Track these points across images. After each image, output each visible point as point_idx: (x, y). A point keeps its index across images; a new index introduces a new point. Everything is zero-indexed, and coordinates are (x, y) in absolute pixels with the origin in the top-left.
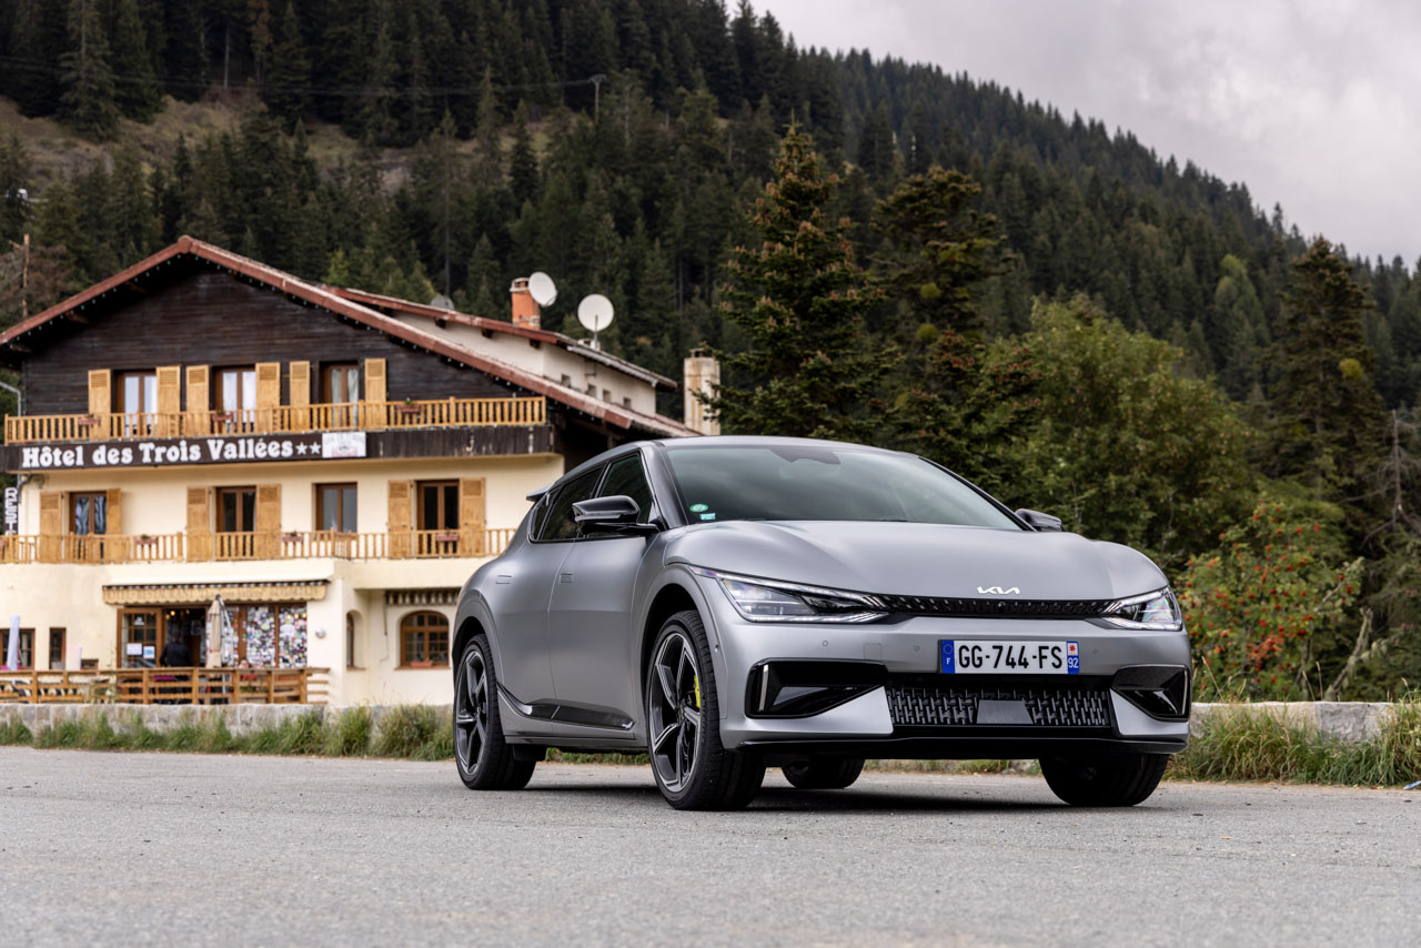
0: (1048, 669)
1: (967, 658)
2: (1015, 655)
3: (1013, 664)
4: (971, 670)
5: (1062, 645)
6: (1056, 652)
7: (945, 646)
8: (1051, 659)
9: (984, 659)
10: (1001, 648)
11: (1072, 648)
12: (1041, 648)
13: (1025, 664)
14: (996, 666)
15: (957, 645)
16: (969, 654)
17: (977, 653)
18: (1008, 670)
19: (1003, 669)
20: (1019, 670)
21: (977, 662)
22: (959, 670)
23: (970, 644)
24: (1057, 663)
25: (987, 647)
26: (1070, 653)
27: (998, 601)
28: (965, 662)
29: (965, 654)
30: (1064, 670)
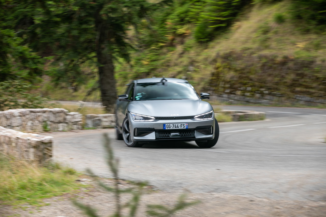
0: (182, 128)
1: (168, 127)
2: (176, 126)
3: (176, 127)
4: (169, 129)
5: (185, 124)
6: (184, 125)
7: (164, 125)
8: (183, 126)
9: (171, 127)
10: (174, 125)
11: (187, 124)
12: (181, 125)
13: (178, 127)
14: (173, 128)
15: (166, 125)
16: (168, 126)
17: (170, 126)
18: (175, 128)
19: (174, 128)
20: (177, 128)
21: (170, 127)
22: (166, 129)
23: (168, 124)
24: (184, 127)
25: (171, 125)
26: (186, 125)
27: (174, 117)
28: (167, 127)
29: (167, 126)
30: (185, 128)
